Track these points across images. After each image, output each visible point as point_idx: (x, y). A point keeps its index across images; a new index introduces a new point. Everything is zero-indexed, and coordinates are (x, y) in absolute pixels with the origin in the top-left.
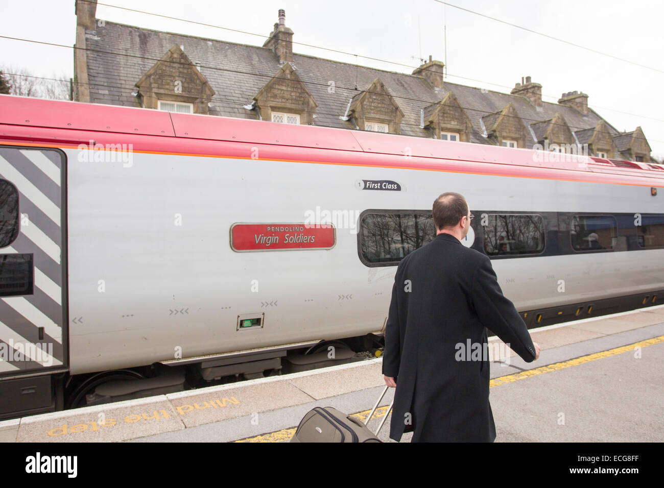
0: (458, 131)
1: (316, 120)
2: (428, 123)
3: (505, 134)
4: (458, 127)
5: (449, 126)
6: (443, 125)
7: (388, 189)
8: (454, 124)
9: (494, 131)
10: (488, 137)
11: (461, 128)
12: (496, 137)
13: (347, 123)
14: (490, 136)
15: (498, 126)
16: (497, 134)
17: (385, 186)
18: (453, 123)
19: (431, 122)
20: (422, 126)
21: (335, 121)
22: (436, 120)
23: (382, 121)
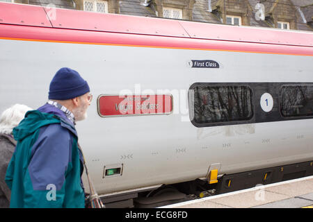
0: (241, 15)
1: (121, 5)
2: (215, 8)
3: (279, 16)
4: (240, 11)
5: (232, 10)
6: (228, 10)
7: (210, 67)
8: (237, 9)
9: (271, 14)
10: (266, 19)
11: (243, 12)
12: (272, 19)
13: (148, 8)
14: (267, 18)
15: (274, 9)
16: (273, 16)
17: (208, 64)
18: (236, 7)
19: (218, 7)
20: (210, 10)
21: (137, 7)
22: (222, 6)
23: (177, 7)
